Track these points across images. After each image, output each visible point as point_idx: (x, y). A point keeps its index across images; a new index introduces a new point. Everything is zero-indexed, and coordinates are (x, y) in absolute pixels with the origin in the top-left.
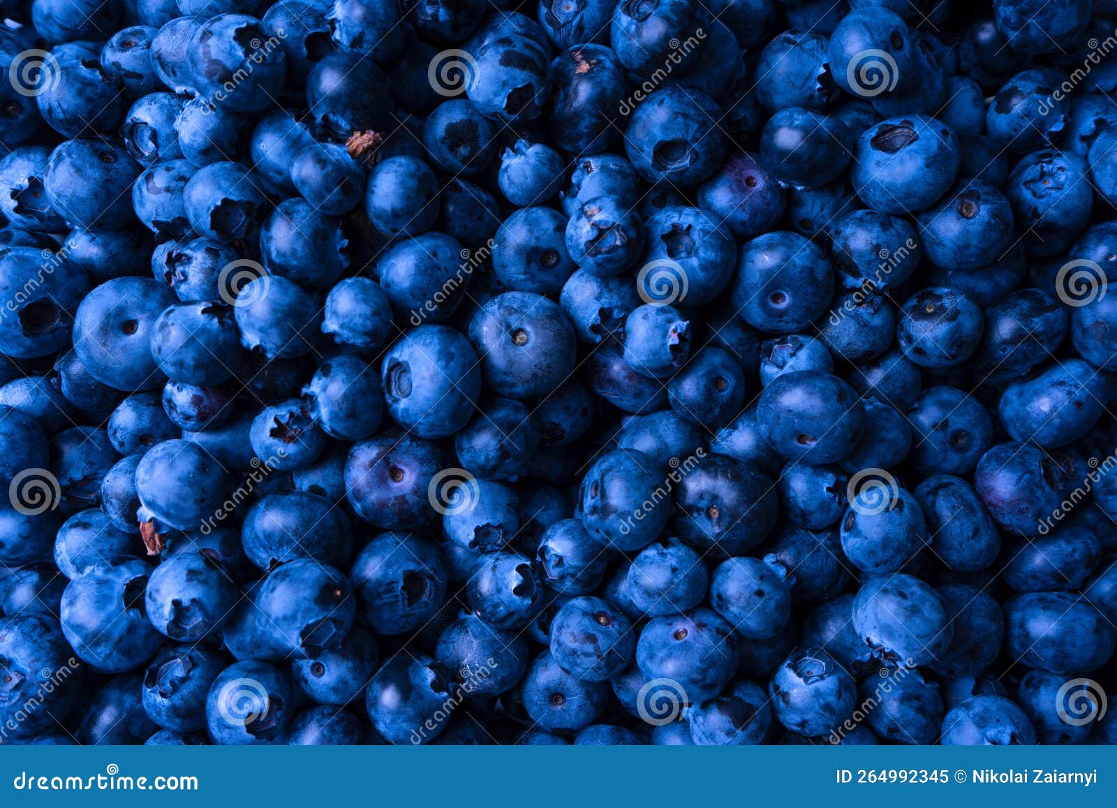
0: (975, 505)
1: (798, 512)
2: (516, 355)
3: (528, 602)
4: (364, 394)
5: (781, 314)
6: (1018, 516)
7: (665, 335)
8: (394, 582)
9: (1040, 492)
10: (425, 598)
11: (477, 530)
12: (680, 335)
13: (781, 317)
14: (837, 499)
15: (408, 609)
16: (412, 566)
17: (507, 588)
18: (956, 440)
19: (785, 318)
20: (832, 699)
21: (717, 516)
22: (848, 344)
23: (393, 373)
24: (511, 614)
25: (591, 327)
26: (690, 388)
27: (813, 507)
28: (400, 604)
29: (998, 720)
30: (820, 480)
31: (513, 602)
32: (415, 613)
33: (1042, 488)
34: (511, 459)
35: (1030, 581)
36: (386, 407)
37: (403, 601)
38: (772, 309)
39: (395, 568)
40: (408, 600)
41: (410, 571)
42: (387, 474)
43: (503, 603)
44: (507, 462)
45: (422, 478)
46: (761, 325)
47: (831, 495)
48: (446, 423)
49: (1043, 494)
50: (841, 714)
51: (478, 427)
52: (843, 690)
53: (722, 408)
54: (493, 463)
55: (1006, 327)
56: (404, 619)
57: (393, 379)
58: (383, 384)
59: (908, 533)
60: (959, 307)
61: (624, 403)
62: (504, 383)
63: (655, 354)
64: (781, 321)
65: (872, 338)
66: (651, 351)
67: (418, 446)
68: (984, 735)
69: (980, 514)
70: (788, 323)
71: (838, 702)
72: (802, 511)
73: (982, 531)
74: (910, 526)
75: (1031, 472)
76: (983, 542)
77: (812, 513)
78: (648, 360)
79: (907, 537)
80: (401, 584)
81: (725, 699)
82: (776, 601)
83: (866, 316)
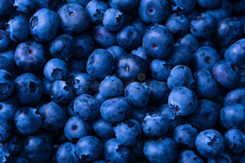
0: (209, 74)
1: (154, 73)
2: (70, 18)
3: (68, 93)
4: (24, 24)
5: (152, 16)
6: (222, 78)
7: (115, 15)
8: (27, 84)
9: (229, 70)
10: (36, 93)
11: (54, 70)
12: (119, 16)
13: (152, 17)
14: (166, 68)
15: (30, 93)
16: (33, 81)
17: (62, 87)
18: (207, 59)
19: (153, 17)
20: (159, 121)
21: (128, 70)
22: (173, 27)
23: (33, 22)
24: (62, 96)
25: (94, 15)
26: (123, 35)
27: (158, 70)
28: (28, 91)
29: (211, 133)
30: (161, 63)
31: (62, 92)
32: (32, 96)
33: (229, 69)
34: (66, 48)
35: (229, 102)
36: (30, 31)
37: (29, 90)
38: (149, 15)
39: (27, 80)
40: (31, 90)
41: (32, 82)
42: (28, 52)
43: (60, 92)
44: (65, 49)
45: (39, 54)
46: (147, 20)
47: (164, 67)
48: (48, 33)
49: (229, 71)
50: (162, 127)
51: (57, 38)
52: (163, 120)
53: (132, 41)
54: (60, 49)
55: (223, 26)
56: (28, 96)
57: (33, 23)
58: (30, 24)
59: (185, 75)
60: (206, 17)
61: (103, 41)
62: (66, 27)
63: (112, 20)
64: (152, 18)
65: (180, 26)
66: (110, 19)
67: (38, 45)
68: (206, 136)
69: (210, 76)
70: (154, 19)
71: (161, 123)
72: (155, 72)
73: (211, 81)
74: (186, 73)
75: (227, 65)
76: (210, 84)
77: (158, 73)
78: (110, 22)
79: (185, 76)
80: (29, 84)
81: (126, 121)
82: (144, 92)
83: (179, 19)
